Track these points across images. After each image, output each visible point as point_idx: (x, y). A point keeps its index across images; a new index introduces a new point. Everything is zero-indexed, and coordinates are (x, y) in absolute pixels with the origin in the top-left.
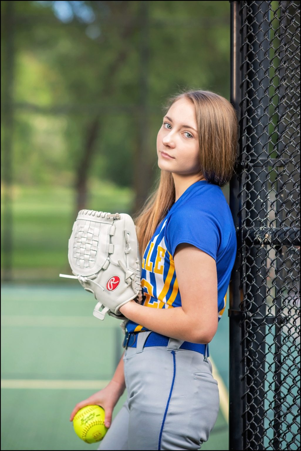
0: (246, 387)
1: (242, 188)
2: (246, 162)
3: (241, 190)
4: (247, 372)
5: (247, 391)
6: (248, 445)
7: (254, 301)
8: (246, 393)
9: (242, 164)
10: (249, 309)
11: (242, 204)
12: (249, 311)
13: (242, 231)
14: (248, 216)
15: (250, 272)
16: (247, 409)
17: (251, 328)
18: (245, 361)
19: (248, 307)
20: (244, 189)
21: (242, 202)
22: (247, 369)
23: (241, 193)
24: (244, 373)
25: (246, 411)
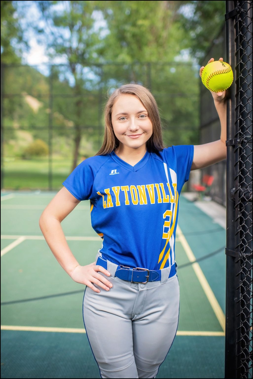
0: (241, 309)
1: (238, 159)
2: (242, 139)
3: (238, 160)
4: (241, 298)
5: (241, 311)
6: (241, 352)
7: (248, 245)
8: (240, 313)
9: (238, 141)
10: (244, 251)
11: (238, 171)
12: (244, 252)
13: (238, 192)
14: (244, 180)
15: (245, 223)
16: (241, 325)
17: (245, 265)
18: (240, 289)
19: (243, 250)
20: (239, 160)
21: (238, 170)
22: (241, 295)
23: (237, 163)
24: (239, 298)
25: (241, 326)
